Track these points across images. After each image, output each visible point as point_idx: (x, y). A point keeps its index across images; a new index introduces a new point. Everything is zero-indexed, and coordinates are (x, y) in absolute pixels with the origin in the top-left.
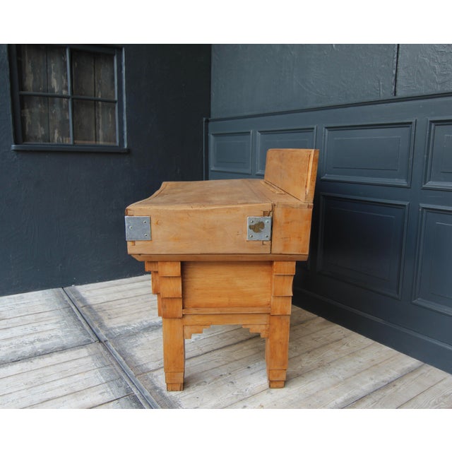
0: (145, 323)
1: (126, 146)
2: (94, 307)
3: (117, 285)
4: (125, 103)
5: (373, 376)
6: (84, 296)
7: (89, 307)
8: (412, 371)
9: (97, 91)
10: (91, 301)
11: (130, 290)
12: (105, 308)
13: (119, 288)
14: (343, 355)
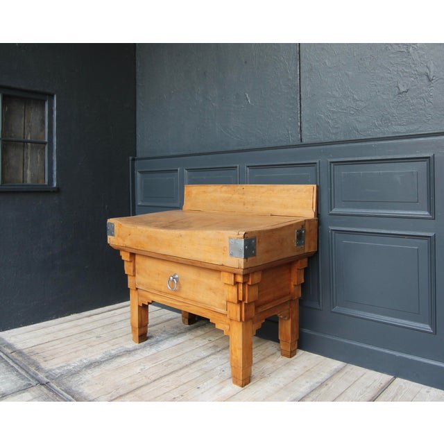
0: (85, 361)
1: (55, 185)
2: (24, 351)
3: (44, 328)
4: (55, 144)
5: (308, 380)
6: (10, 342)
7: (20, 352)
8: (339, 371)
9: (26, 133)
10: (19, 346)
11: (60, 331)
12: (37, 351)
13: (46, 330)
14: (280, 366)
